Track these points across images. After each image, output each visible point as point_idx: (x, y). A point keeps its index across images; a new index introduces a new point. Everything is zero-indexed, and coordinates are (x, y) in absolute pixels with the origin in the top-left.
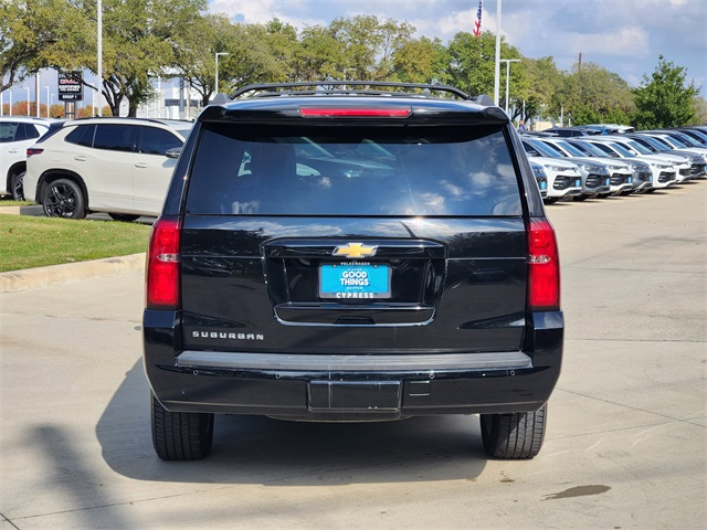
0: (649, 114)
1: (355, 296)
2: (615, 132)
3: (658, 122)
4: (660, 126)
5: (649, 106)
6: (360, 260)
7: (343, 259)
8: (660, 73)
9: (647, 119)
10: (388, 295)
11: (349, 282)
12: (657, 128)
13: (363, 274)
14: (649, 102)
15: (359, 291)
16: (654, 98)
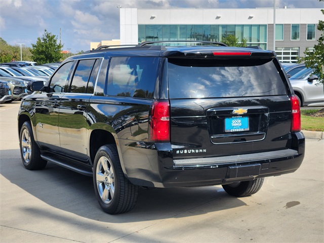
0: (42, 56)
1: (237, 131)
2: (30, 65)
3: (46, 60)
4: (48, 61)
5: (42, 52)
6: (240, 115)
7: (236, 115)
8: (45, 38)
9: (42, 59)
10: (248, 129)
11: (235, 125)
12: (46, 62)
13: (240, 121)
14: (42, 51)
15: (238, 128)
16: (44, 49)
